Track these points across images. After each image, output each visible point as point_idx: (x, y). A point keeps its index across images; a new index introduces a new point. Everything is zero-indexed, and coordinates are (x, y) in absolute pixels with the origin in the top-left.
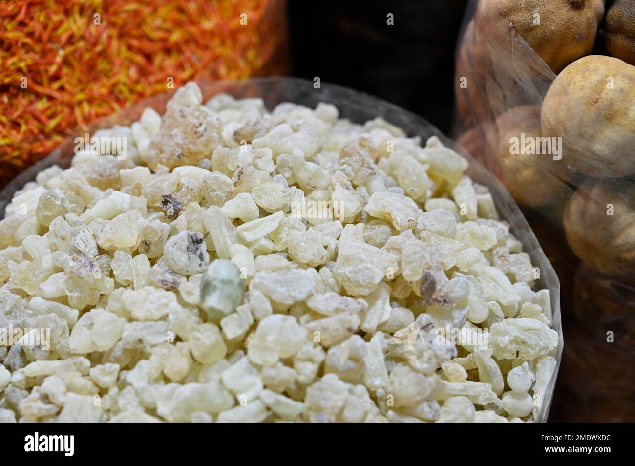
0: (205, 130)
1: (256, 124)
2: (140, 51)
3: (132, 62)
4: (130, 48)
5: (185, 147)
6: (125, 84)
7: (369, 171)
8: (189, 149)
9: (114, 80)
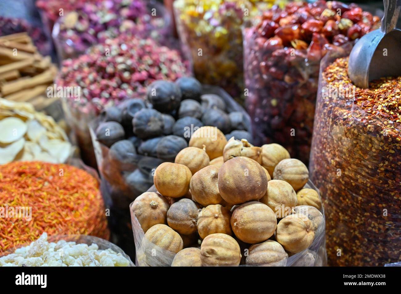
0: (43, 246)
1: (60, 245)
2: (41, 226)
3: (37, 229)
4: (37, 225)
5: (36, 251)
6: (33, 236)
7: (90, 260)
8: (37, 252)
9: (29, 234)
